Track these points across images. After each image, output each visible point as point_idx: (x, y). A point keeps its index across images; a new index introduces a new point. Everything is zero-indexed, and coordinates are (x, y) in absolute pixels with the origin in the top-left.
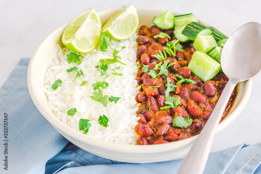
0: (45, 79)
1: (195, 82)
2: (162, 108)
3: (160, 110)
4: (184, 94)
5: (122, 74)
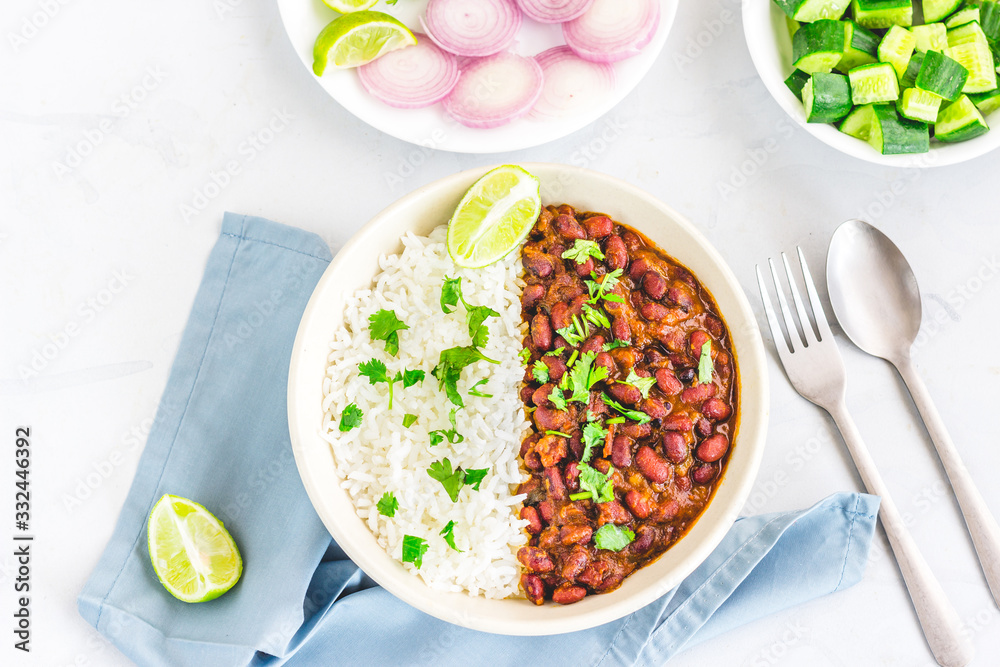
0: (324, 397)
1: (648, 419)
2: (573, 497)
3: (569, 501)
4: (621, 458)
5: (491, 396)
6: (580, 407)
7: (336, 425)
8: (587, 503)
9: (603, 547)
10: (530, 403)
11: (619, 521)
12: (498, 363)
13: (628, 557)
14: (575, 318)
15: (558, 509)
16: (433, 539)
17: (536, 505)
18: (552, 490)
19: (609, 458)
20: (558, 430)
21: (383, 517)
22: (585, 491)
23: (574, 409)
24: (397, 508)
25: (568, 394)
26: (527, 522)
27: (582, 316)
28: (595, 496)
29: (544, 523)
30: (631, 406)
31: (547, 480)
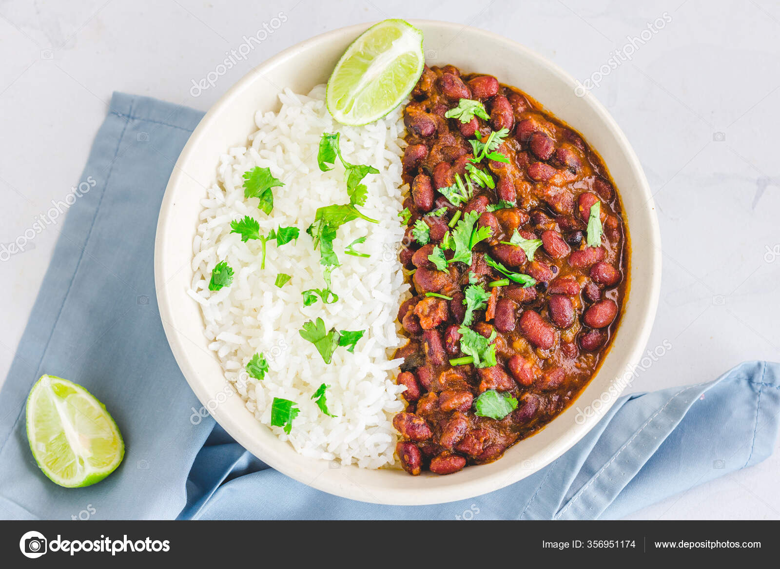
0: (194, 256)
1: (534, 282)
2: (453, 362)
3: (448, 366)
4: (504, 322)
5: (368, 256)
6: (462, 269)
7: (205, 284)
8: (468, 368)
9: (484, 414)
10: (409, 266)
11: (501, 387)
12: (376, 222)
13: (511, 426)
14: (458, 178)
15: (438, 374)
16: (304, 404)
17: (414, 371)
18: (431, 353)
19: (492, 322)
20: (438, 292)
21: (253, 380)
22: (466, 355)
23: (455, 271)
24: (267, 371)
25: (449, 254)
26: (404, 388)
27: (466, 175)
28: (476, 361)
29: (423, 390)
30: (516, 269)
31: (426, 344)
